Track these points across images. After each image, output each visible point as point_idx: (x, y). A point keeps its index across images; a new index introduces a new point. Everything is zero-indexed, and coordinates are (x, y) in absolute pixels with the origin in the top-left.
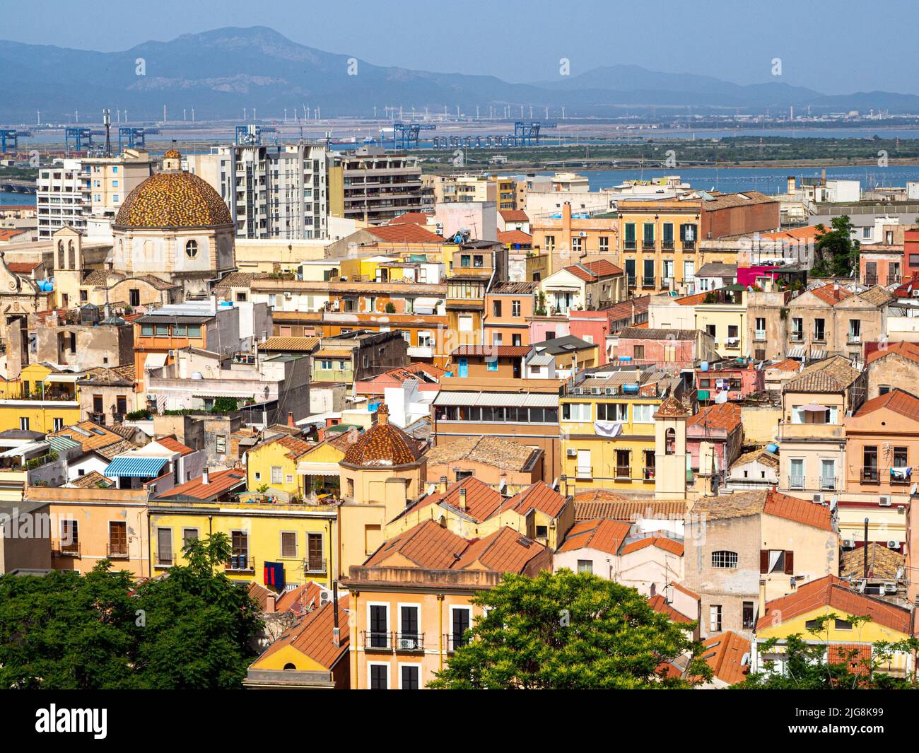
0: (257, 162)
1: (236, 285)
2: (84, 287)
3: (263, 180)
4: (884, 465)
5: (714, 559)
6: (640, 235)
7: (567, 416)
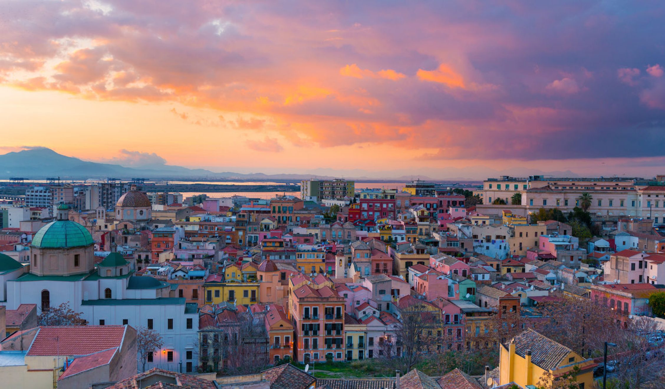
0: (109, 188)
1: (155, 223)
2: (106, 224)
3: (111, 194)
4: (381, 268)
5: (380, 292)
6: (277, 209)
7: (298, 257)
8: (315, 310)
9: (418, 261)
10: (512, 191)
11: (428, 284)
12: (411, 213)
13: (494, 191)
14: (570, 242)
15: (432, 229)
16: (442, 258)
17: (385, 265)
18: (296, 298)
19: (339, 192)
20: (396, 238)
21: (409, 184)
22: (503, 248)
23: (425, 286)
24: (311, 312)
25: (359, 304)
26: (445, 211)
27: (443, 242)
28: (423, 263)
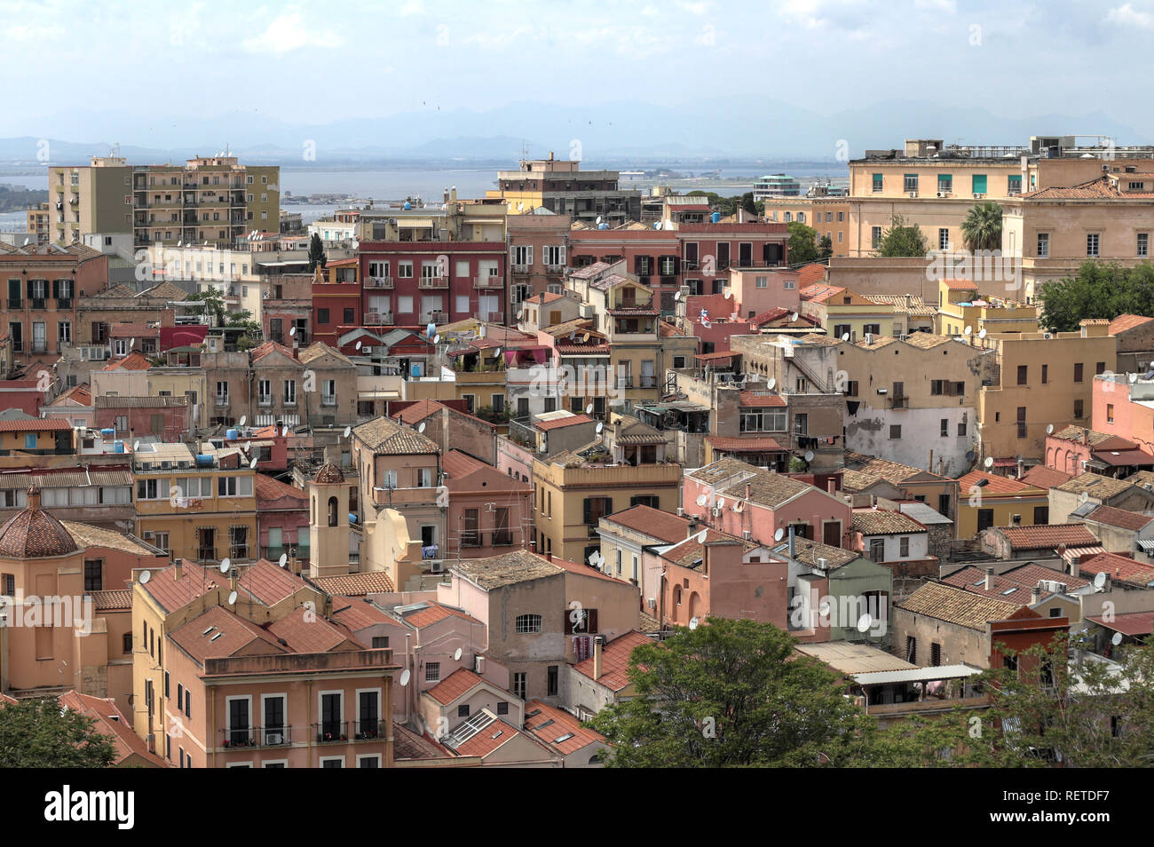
4: (487, 527)
5: (518, 624)
7: (141, 495)
8: (274, 707)
9: (633, 493)
10: (962, 203)
11: (707, 584)
12: (577, 299)
13: (893, 202)
15: (669, 359)
16: (736, 480)
17: (501, 515)
18: (189, 663)
19: (214, 211)
20: (524, 403)
21: (513, 177)
22: (953, 429)
23: (694, 594)
24: (257, 718)
25: (436, 676)
26: (708, 286)
27: (723, 415)
28: (654, 502)
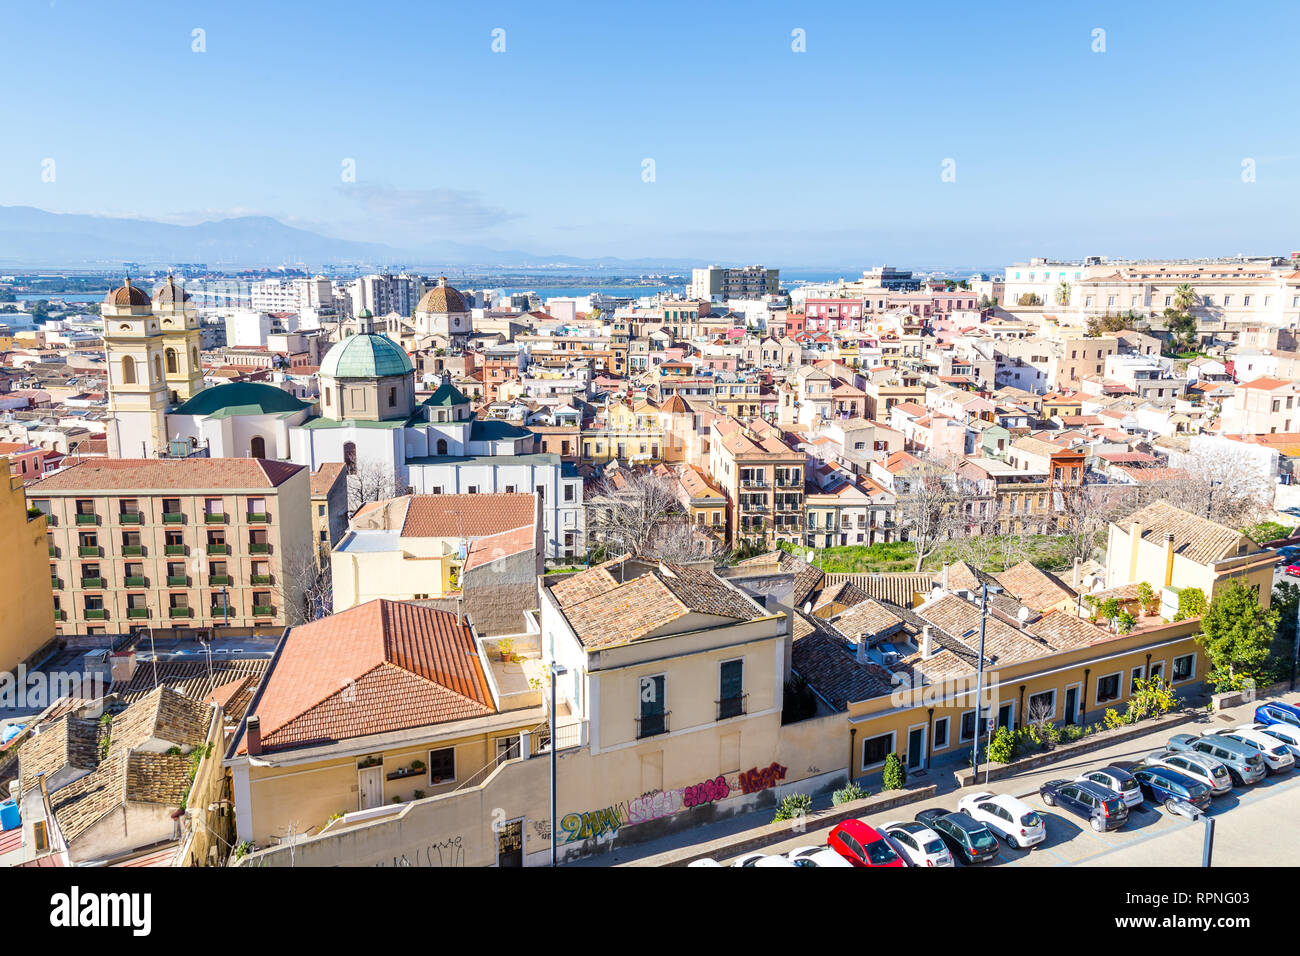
0: (389, 283)
1: (477, 338)
2: (402, 340)
4: (848, 408)
5: (856, 446)
6: (671, 316)
7: (717, 392)
8: (760, 474)
9: (906, 397)
11: (932, 433)
13: (1024, 283)
14: (1158, 366)
15: (925, 346)
16: (948, 393)
17: (853, 403)
19: (754, 287)
20: (865, 361)
23: (926, 437)
24: (754, 476)
25: (823, 464)
26: (944, 317)
27: (944, 368)
28: (915, 401)
